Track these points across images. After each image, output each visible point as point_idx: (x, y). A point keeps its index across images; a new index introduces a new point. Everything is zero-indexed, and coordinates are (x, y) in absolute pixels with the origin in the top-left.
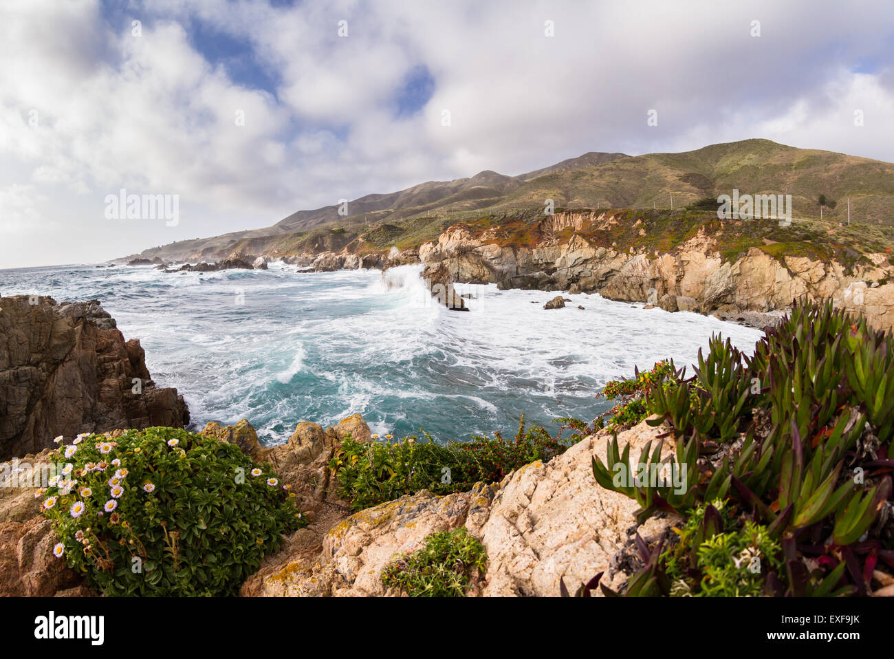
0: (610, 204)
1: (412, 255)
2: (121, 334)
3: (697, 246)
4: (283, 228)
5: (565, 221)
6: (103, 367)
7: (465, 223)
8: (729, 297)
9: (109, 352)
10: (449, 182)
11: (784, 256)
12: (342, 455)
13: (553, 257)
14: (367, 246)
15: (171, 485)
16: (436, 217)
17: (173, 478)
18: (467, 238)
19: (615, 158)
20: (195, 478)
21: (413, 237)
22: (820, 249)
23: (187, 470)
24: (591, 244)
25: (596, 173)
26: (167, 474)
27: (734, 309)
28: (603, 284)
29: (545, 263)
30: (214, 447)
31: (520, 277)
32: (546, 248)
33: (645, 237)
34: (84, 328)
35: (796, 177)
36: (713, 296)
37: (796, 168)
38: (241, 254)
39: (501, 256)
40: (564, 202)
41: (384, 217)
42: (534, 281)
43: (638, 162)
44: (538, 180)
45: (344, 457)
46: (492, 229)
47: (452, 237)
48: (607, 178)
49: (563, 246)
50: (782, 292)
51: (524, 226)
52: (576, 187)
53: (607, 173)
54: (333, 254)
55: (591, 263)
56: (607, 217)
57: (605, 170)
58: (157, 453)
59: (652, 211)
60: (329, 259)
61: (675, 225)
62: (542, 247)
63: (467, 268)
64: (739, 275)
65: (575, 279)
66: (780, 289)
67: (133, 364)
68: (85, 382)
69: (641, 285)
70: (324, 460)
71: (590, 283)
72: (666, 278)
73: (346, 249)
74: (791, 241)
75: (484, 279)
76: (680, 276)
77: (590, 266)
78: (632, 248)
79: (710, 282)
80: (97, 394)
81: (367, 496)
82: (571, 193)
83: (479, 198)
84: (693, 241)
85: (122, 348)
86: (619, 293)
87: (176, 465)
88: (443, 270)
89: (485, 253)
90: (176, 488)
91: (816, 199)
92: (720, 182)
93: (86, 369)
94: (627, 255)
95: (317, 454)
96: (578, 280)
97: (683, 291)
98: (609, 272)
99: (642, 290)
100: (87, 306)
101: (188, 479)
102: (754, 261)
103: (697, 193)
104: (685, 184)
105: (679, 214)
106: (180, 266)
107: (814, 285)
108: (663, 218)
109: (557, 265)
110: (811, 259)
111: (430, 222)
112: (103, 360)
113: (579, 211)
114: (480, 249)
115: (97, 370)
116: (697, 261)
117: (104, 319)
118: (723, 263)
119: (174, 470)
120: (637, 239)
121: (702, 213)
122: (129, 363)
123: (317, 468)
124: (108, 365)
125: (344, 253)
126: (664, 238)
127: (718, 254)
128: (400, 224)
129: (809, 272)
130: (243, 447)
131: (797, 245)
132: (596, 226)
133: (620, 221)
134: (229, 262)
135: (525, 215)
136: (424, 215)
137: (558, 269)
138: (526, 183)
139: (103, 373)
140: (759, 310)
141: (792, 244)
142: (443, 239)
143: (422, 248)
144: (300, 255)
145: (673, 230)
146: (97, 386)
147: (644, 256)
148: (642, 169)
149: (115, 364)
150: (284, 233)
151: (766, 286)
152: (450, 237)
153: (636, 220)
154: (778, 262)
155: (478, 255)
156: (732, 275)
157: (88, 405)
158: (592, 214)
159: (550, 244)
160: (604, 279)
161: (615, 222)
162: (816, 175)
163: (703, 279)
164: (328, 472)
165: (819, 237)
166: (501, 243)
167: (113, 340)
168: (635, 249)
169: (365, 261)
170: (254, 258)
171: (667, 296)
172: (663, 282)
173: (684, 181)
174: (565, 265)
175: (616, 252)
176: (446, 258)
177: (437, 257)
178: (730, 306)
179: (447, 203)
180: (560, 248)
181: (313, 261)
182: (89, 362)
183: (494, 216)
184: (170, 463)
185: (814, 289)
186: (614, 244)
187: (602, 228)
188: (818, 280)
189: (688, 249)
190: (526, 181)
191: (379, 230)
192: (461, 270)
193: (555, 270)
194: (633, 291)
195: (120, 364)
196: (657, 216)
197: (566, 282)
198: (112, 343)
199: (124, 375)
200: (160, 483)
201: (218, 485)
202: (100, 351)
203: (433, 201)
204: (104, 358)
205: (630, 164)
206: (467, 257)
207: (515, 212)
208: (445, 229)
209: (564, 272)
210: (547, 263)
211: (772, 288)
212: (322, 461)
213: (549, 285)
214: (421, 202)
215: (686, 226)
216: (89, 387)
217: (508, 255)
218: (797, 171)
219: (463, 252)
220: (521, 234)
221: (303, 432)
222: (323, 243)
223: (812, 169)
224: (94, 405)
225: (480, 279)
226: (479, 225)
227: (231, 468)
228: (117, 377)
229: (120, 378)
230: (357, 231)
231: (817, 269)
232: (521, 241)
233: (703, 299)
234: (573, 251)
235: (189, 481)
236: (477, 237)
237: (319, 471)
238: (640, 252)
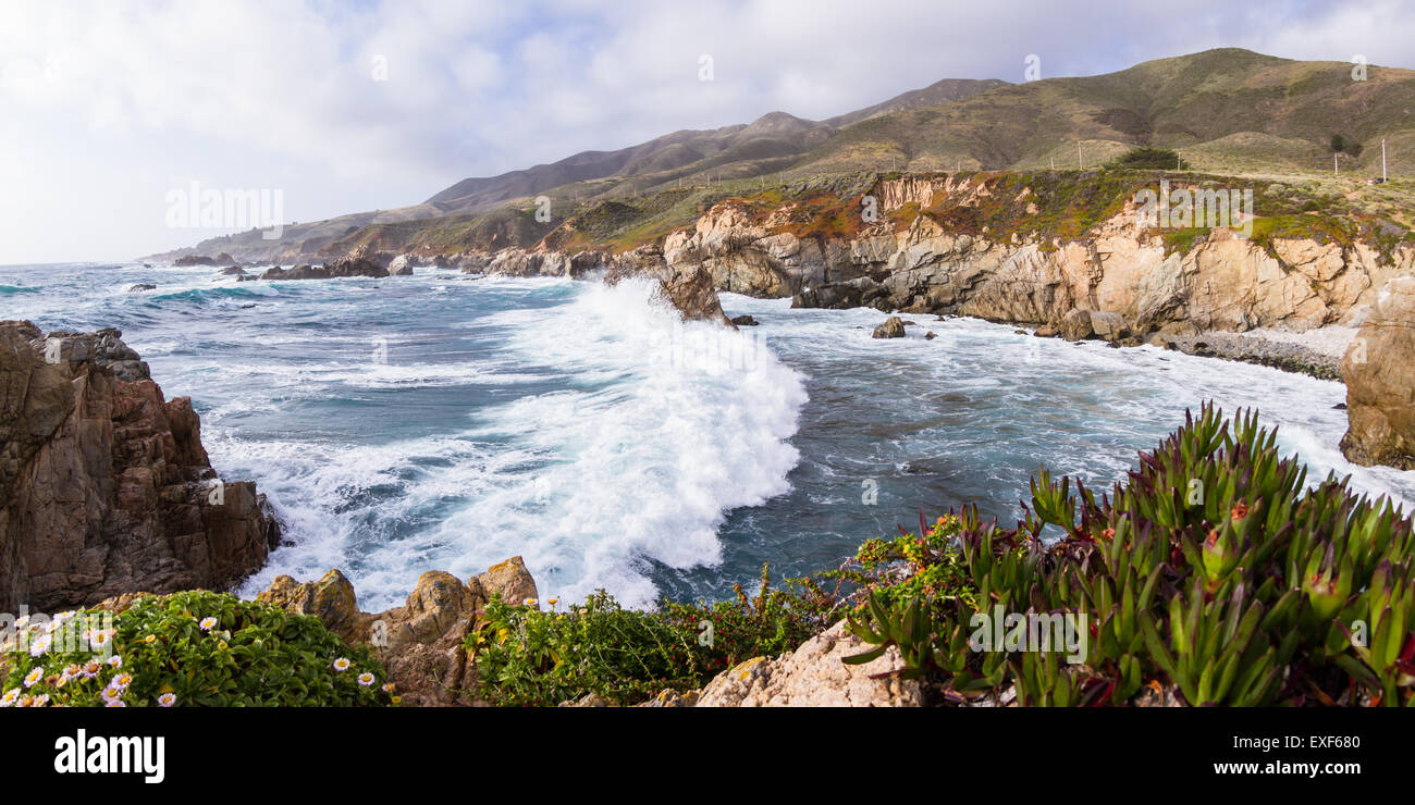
0: (979, 164)
1: (651, 254)
2: (157, 389)
3: (1123, 228)
4: (439, 208)
5: (905, 193)
6: (124, 446)
7: (739, 198)
8: (1180, 310)
9: (136, 420)
10: (714, 132)
11: (1272, 239)
12: (486, 627)
13: (885, 252)
14: (578, 237)
15: (203, 692)
16: (692, 190)
17: (207, 680)
18: (743, 224)
19: (987, 88)
20: (243, 678)
21: (654, 223)
22: (1333, 225)
23: (230, 667)
24: (947, 230)
25: (956, 114)
26: (197, 675)
27: (1188, 328)
28: (969, 295)
29: (872, 263)
30: (277, 626)
31: (830, 287)
32: (873, 238)
33: (1036, 217)
34: (91, 378)
35: (1292, 108)
36: (1153, 309)
37: (1291, 94)
38: (368, 251)
39: (798, 253)
40: (903, 163)
41: (605, 189)
42: (854, 292)
43: (1024, 93)
44: (860, 126)
45: (488, 632)
46: (784, 209)
47: (718, 223)
48: (973, 121)
49: (900, 235)
50: (1269, 298)
51: (836, 203)
52: (923, 137)
53: (974, 113)
54: (522, 251)
55: (948, 261)
56: (973, 185)
57: (971, 107)
58: (182, 641)
59: (1047, 173)
60: (515, 260)
61: (1087, 196)
62: (867, 237)
63: (743, 273)
64: (1197, 272)
65: (921, 289)
66: (1266, 293)
67: (178, 441)
68: (90, 474)
69: (1031, 295)
70: (458, 635)
71: (946, 293)
72: (1072, 282)
73: (543, 243)
74: (1282, 213)
75: (771, 290)
76: (1096, 278)
77: (945, 266)
78: (1015, 235)
79: (1147, 286)
80: (114, 497)
81: (517, 698)
82: (913, 147)
83: (763, 158)
84: (1118, 220)
85: (159, 412)
86: (994, 309)
87: (213, 660)
88: (703, 278)
89: (772, 248)
90: (211, 697)
91: (1326, 142)
92: (1162, 122)
93: (95, 452)
94: (1008, 247)
95: (448, 625)
96: (926, 289)
97: (1101, 302)
98: (977, 276)
99: (1033, 304)
100: (97, 339)
101: (232, 681)
102: (1220, 249)
103: (1123, 141)
104: (1103, 126)
105: (1093, 176)
106: (264, 269)
107: (1325, 285)
108: (1066, 185)
109: (892, 264)
110: (1319, 243)
111: (682, 198)
112: (124, 436)
113: (928, 177)
114: (764, 242)
115: (113, 453)
116: (1123, 253)
117: (128, 363)
118: (1167, 255)
119: (210, 668)
120: (1023, 220)
121: (1132, 174)
122: (171, 441)
123: (446, 649)
124: (134, 444)
125: (541, 250)
126: (1068, 216)
127: (1158, 240)
128: (632, 201)
129: (1316, 263)
130: (329, 616)
131: (1295, 220)
132: (956, 200)
133: (994, 191)
134: (348, 263)
135: (837, 185)
136: (672, 186)
137: (893, 273)
138: (840, 131)
139: (124, 457)
140: (1231, 329)
141: (1285, 218)
142: (703, 226)
143: (669, 240)
144: (467, 253)
145: (1082, 203)
146: (112, 480)
147: (1035, 247)
148: (1032, 104)
149: (146, 442)
150: (441, 216)
151: (1242, 290)
152: (714, 222)
153: (1022, 189)
154: (1261, 249)
155: (761, 252)
156: (1183, 274)
157: (97, 515)
158: (950, 180)
159: (879, 232)
160: (970, 286)
161: (986, 193)
162: (1326, 103)
163: (1135, 283)
164: (462, 655)
165: (1332, 206)
166: (799, 231)
167: (141, 400)
168: (1019, 237)
169: (575, 263)
170: (390, 258)
171: (1074, 311)
172: (1068, 288)
173: (1101, 122)
174: (904, 265)
175: (989, 243)
176: (708, 258)
177: (694, 255)
178: (1181, 325)
179: (709, 166)
180: (896, 238)
181: (489, 262)
182: (99, 440)
183: (787, 188)
184: (203, 658)
185: (1325, 290)
186: (984, 229)
187: (964, 203)
188: (1332, 275)
189: (1108, 233)
190: (840, 128)
191: (598, 211)
192: (732, 276)
193: (888, 273)
194: (1017, 305)
195: (156, 443)
196: (1056, 181)
197: (906, 293)
198: (142, 405)
199: (162, 461)
200: (186, 690)
201: (279, 688)
202: (120, 420)
203: (688, 163)
204: (127, 432)
205: (1011, 97)
206: (742, 256)
207: (821, 179)
208: (708, 209)
209: (902, 277)
210: (875, 263)
211: (1253, 292)
212: (454, 637)
213: (878, 298)
214: (667, 164)
215: (1105, 196)
216: (99, 483)
217: (810, 250)
218: (1293, 98)
219: (736, 247)
220: (831, 217)
221: (426, 589)
222: (505, 233)
223: (1320, 94)
224: (109, 513)
225: (765, 291)
226: (762, 202)
227: (302, 658)
228: (150, 464)
229: (155, 465)
230: (562, 212)
231: (1327, 257)
232: (832, 227)
233: (1136, 314)
234: (918, 242)
235: (233, 684)
236: (760, 222)
237: (449, 654)
238: (1029, 241)
